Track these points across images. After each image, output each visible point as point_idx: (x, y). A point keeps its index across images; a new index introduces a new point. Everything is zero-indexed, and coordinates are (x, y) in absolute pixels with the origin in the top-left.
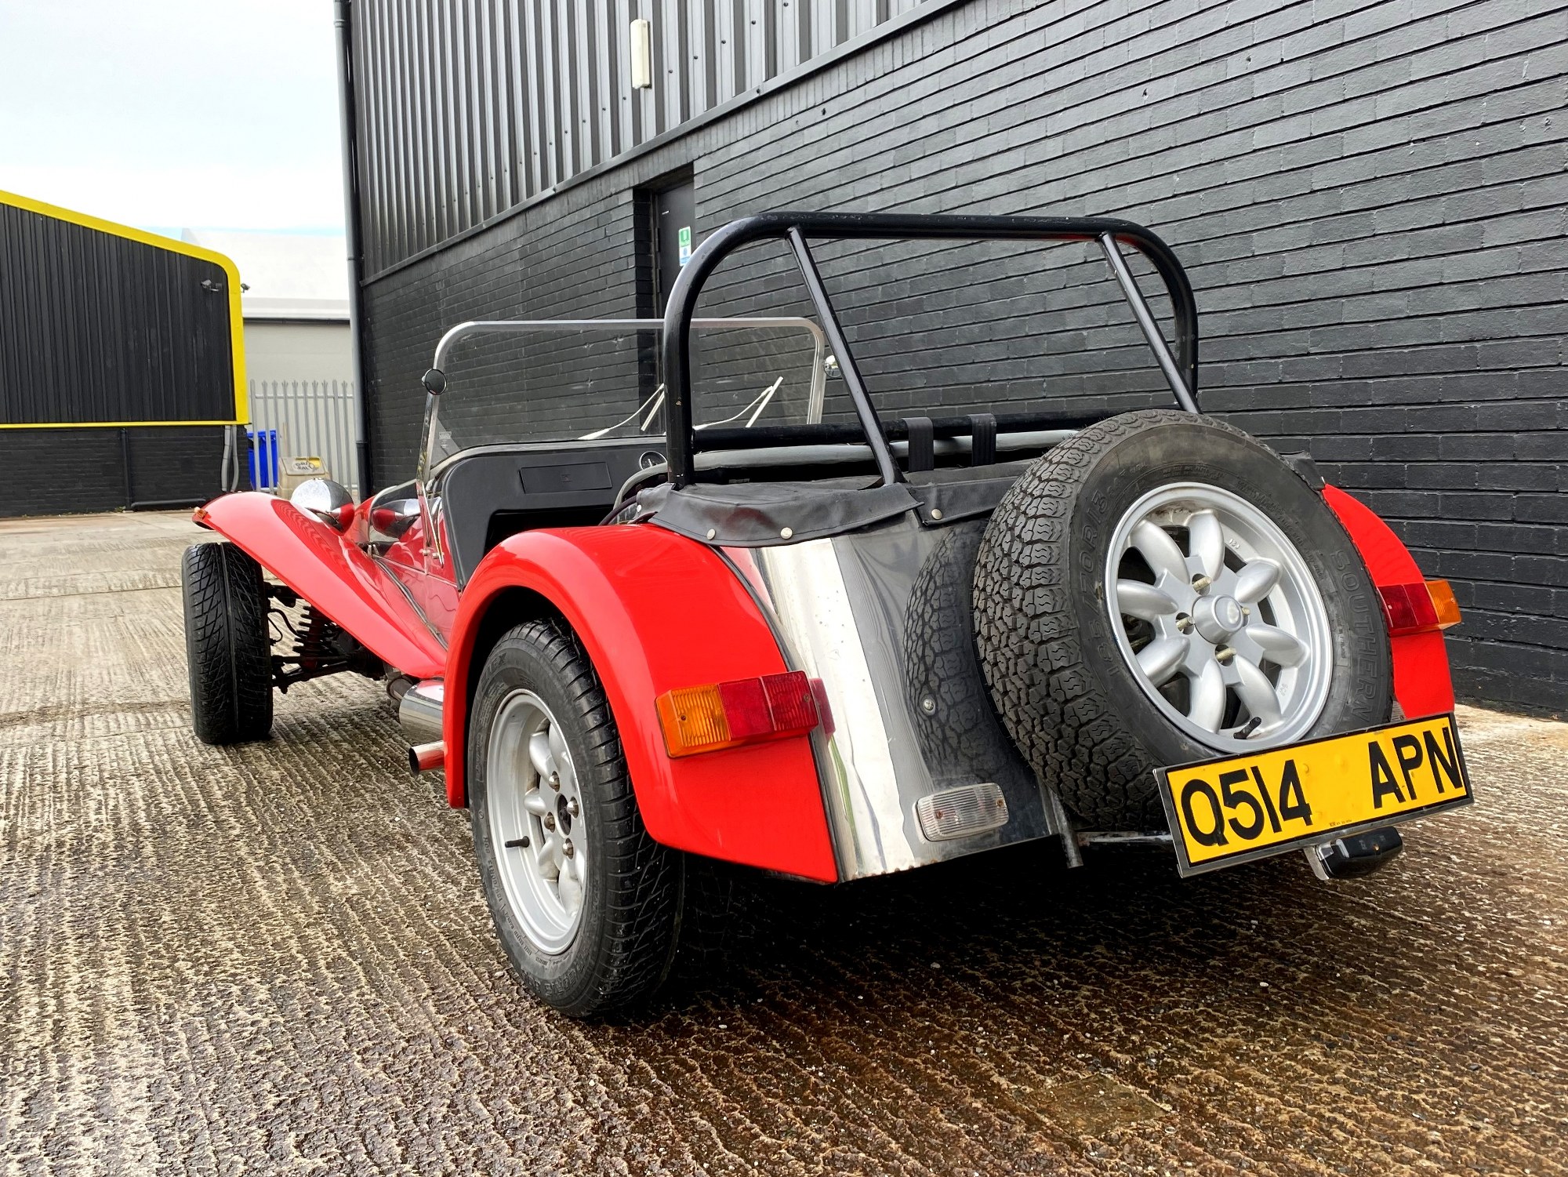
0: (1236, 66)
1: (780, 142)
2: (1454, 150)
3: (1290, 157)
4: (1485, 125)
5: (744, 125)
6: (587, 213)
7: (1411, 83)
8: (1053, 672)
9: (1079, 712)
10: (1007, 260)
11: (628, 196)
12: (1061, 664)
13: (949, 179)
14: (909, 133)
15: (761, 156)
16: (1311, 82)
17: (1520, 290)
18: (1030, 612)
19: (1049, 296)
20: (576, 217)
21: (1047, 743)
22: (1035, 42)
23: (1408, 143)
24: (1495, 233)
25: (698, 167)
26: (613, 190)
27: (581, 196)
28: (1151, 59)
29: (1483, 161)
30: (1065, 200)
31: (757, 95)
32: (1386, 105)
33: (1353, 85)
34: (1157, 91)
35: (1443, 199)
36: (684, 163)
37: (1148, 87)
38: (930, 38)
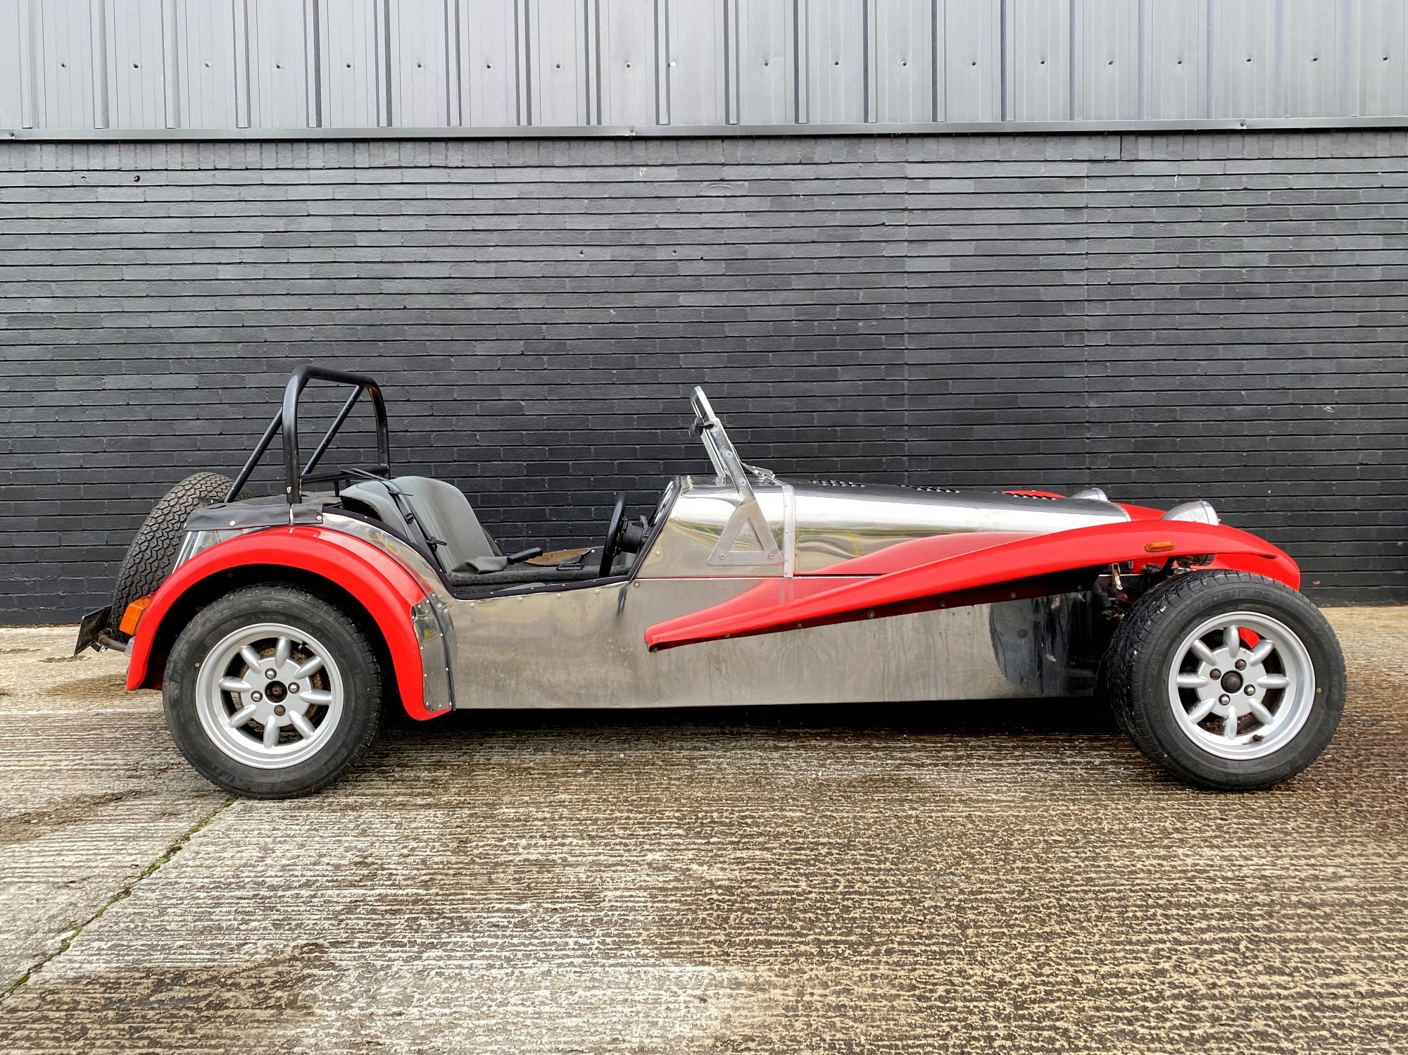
1: (47, 189)
2: (820, 328)
4: (836, 319)
7: (793, 290)
10: (427, 343)
13: (351, 271)
14: (289, 224)
15: (4, 195)
16: (722, 275)
19: (480, 374)
24: (844, 374)
28: (587, 232)
31: (9, 138)
32: (777, 298)
34: (592, 253)
37: (586, 250)
38: (317, 156)
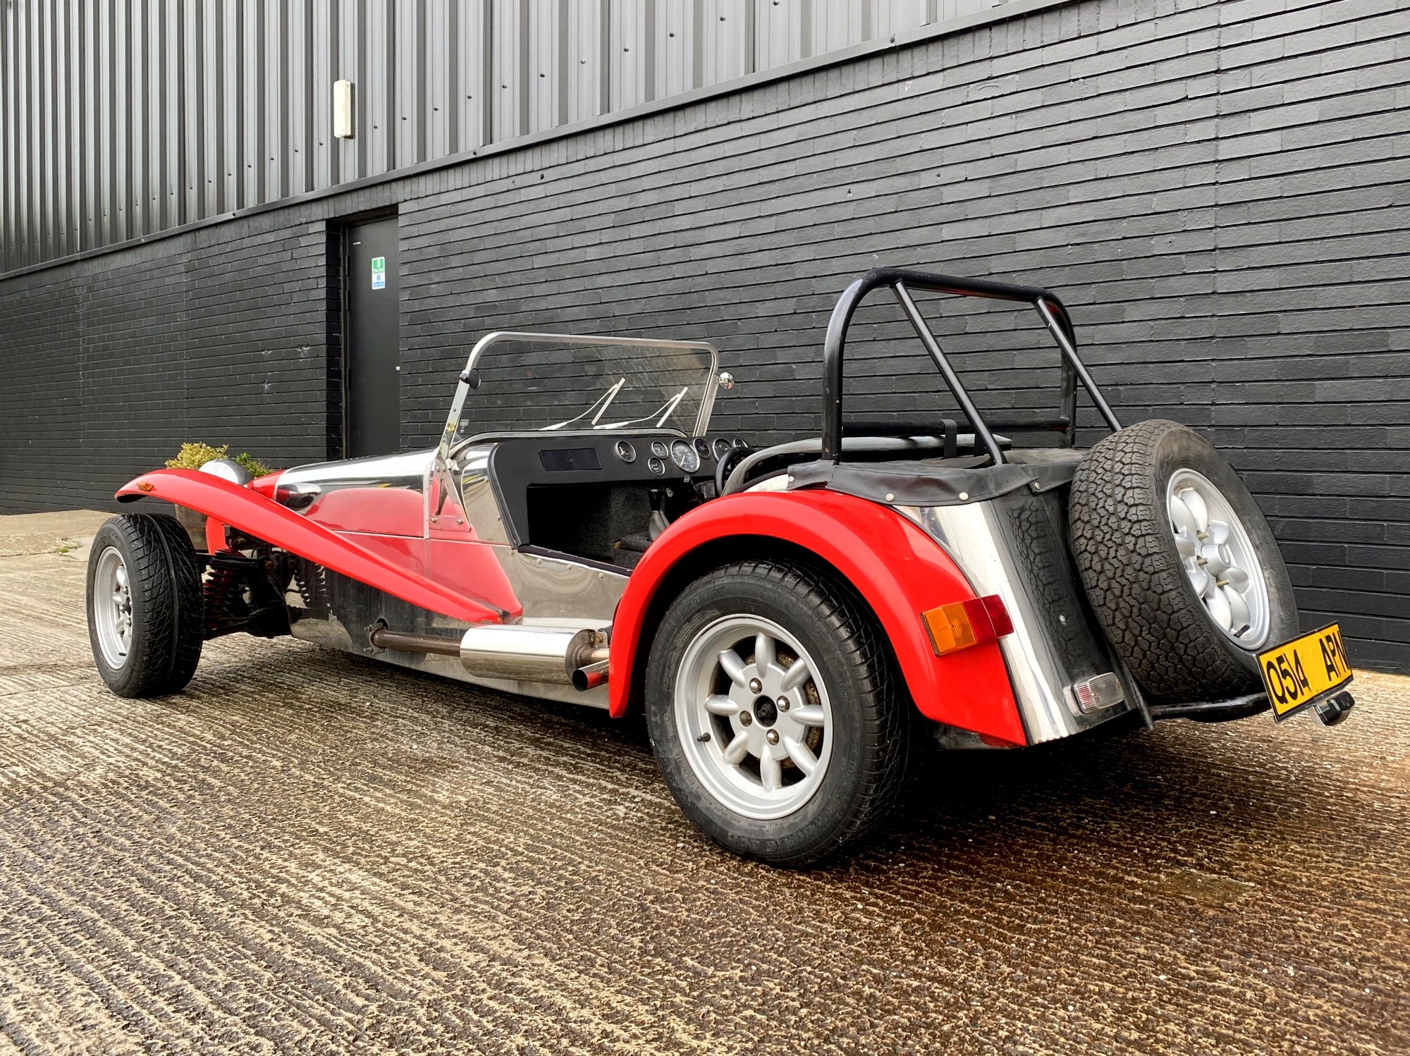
0: (928, 179)
1: (496, 196)
2: (1101, 253)
3: (973, 248)
4: (1125, 238)
5: (455, 179)
6: (271, 238)
7: (1069, 204)
8: (1164, 592)
9: (1181, 620)
10: (722, 307)
11: (322, 226)
12: (1169, 587)
13: (669, 241)
14: (629, 202)
15: (474, 205)
16: (989, 196)
17: (1153, 353)
18: (1144, 552)
19: (761, 337)
20: (259, 240)
21: (1150, 643)
22: (751, 144)
23: (1067, 245)
24: (1133, 312)
25: (402, 209)
26: (303, 220)
27: (265, 222)
28: (855, 168)
29: (1124, 262)
30: (776, 265)
31: (473, 156)
32: (1050, 218)
33: (1023, 202)
34: (859, 191)
35: (1094, 286)
36: (388, 203)
37: (852, 187)
38: (651, 130)
